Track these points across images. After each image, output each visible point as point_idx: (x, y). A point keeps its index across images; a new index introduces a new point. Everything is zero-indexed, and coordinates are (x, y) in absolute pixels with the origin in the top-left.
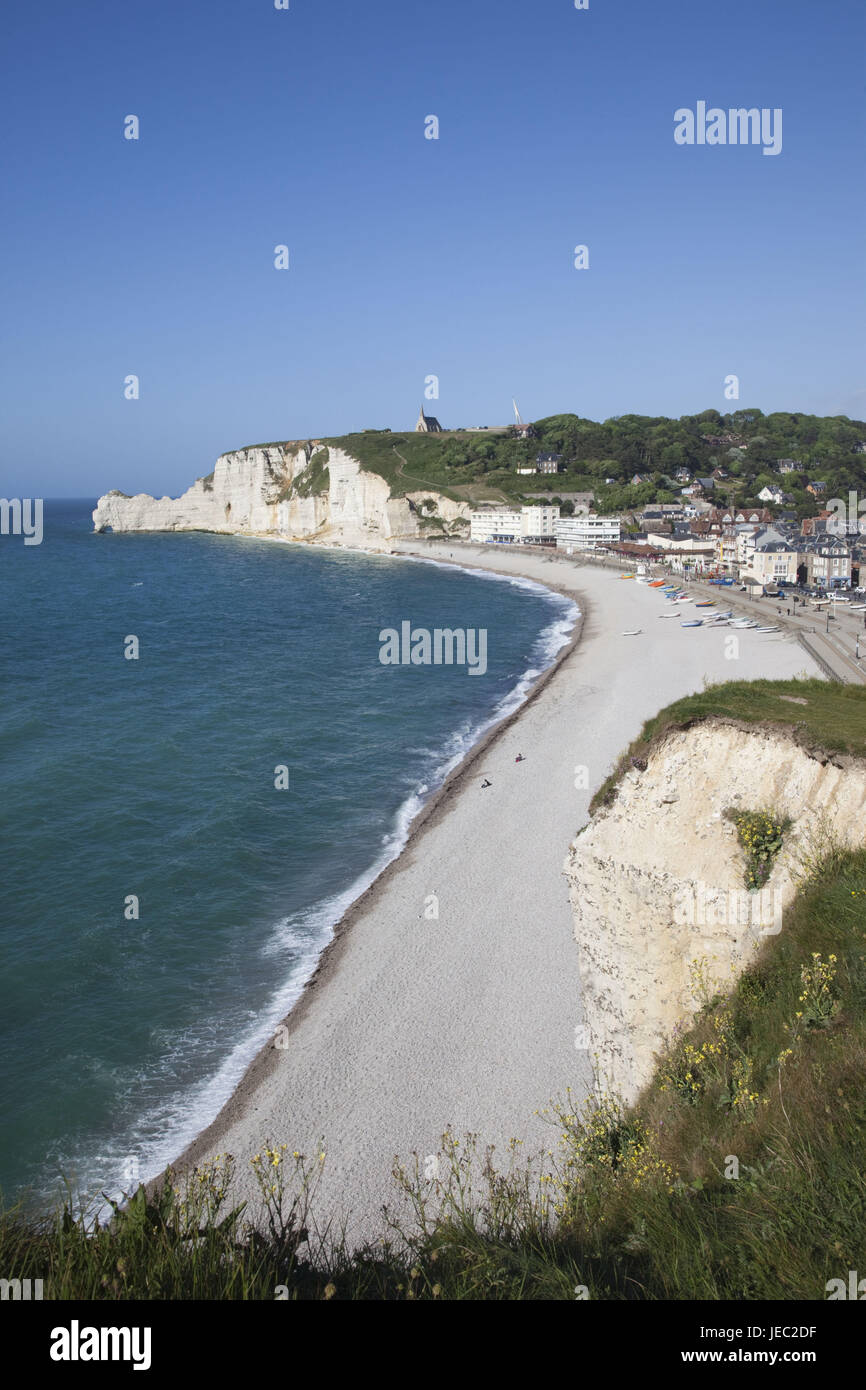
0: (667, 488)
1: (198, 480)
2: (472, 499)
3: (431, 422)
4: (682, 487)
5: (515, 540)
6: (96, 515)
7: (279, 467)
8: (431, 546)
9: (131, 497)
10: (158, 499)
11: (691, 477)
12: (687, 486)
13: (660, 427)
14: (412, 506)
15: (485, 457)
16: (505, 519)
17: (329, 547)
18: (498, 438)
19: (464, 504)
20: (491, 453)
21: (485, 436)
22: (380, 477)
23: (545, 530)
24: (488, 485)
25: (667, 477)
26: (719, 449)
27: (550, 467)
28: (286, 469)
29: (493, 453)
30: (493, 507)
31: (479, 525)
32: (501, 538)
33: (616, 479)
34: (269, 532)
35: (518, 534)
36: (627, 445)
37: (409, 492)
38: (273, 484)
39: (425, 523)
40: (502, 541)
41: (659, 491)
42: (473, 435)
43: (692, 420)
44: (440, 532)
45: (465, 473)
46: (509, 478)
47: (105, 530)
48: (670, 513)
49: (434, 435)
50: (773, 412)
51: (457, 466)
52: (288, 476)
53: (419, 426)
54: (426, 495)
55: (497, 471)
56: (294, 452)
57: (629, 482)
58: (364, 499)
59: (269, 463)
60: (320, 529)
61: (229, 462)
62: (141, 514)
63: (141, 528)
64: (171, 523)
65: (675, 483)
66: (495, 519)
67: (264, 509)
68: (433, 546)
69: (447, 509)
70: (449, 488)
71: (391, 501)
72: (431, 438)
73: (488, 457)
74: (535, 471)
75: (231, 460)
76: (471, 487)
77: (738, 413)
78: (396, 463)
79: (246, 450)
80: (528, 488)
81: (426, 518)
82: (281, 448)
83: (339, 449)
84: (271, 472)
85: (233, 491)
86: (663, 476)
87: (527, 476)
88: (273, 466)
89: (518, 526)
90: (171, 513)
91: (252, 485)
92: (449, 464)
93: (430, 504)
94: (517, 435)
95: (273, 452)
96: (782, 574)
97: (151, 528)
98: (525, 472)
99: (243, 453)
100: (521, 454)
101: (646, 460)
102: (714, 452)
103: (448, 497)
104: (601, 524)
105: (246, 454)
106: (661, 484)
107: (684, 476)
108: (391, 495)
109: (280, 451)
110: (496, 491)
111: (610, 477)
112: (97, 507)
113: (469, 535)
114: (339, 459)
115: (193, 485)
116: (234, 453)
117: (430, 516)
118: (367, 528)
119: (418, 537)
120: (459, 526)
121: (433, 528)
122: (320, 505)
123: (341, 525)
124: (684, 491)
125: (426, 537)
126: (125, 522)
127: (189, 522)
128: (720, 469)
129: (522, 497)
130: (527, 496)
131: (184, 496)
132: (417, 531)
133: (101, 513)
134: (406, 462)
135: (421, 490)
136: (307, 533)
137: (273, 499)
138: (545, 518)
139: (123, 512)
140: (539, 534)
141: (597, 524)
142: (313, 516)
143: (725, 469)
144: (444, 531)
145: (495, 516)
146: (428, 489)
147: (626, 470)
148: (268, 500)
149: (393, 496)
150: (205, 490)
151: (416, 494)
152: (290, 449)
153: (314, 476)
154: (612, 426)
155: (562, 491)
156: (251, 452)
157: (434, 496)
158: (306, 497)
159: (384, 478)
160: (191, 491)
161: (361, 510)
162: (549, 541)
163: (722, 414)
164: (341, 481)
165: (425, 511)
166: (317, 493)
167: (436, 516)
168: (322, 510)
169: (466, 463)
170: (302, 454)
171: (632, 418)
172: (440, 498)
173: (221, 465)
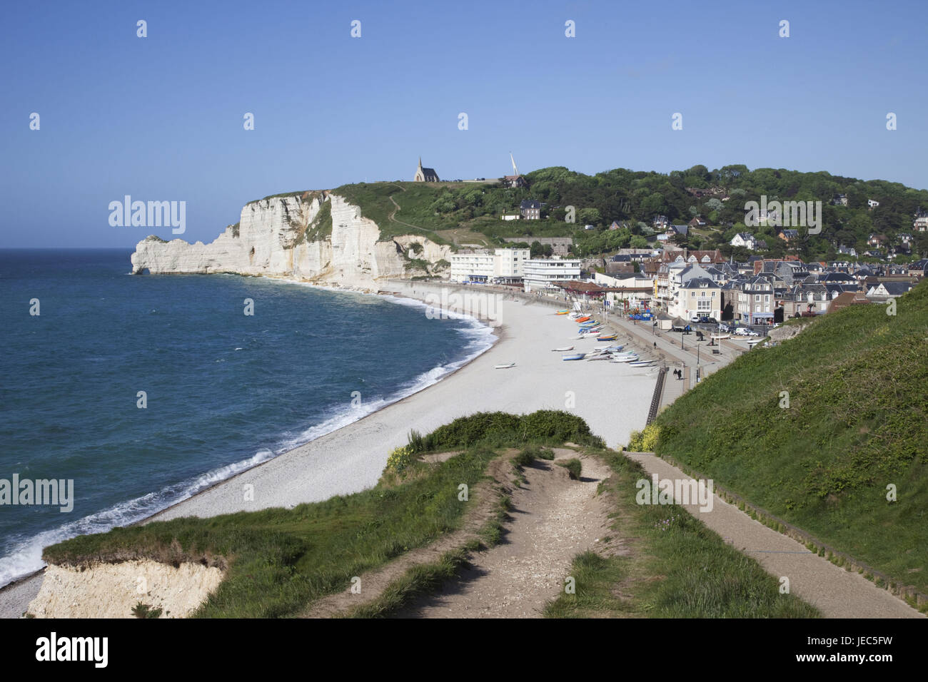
0: (643, 234)
1: (229, 227)
2: (455, 242)
3: (429, 173)
4: (658, 234)
5: (489, 281)
6: (134, 258)
7: (295, 214)
8: (412, 286)
9: (167, 242)
10: (192, 244)
11: (668, 225)
12: (663, 232)
13: (644, 180)
14: (399, 249)
15: (473, 204)
16: (480, 261)
17: (330, 288)
18: (488, 188)
19: (447, 247)
20: (479, 201)
21: (478, 186)
22: (373, 222)
23: (515, 271)
24: (472, 230)
25: (644, 224)
26: (700, 200)
27: (533, 214)
28: (303, 216)
29: (481, 201)
30: (473, 250)
31: (458, 266)
32: (477, 279)
33: (595, 225)
34: (285, 274)
35: (492, 275)
36: (609, 195)
37: (397, 235)
38: (290, 230)
39: (410, 264)
40: (478, 281)
41: (634, 237)
42: (467, 184)
43: (681, 174)
44: (424, 273)
45: (452, 219)
46: (493, 223)
47: (142, 272)
48: (638, 256)
49: (431, 184)
50: (757, 168)
51: (446, 212)
52: (304, 223)
53: (417, 176)
54: (413, 239)
55: (483, 218)
56: (309, 200)
57: (608, 228)
58: (359, 242)
59: (287, 210)
60: (324, 271)
61: (253, 210)
62: (176, 257)
63: (176, 271)
64: (204, 266)
65: (651, 230)
66: (472, 261)
67: (282, 252)
68: (414, 286)
69: (432, 252)
70: (436, 232)
71: (379, 243)
72: (426, 187)
73: (476, 204)
74: (518, 217)
75: (255, 208)
76: (456, 231)
77: (725, 169)
78: (391, 209)
79: (267, 199)
80: (510, 233)
81: (412, 260)
82: (298, 197)
83: (340, 197)
84: (289, 219)
85: (257, 237)
86: (640, 223)
87: (511, 222)
88: (291, 214)
89: (491, 267)
90: (204, 257)
91: (272, 231)
92: (439, 211)
93: (417, 247)
94: (507, 186)
95: (291, 200)
96: (706, 310)
97: (185, 270)
98: (509, 218)
99: (265, 202)
100: (507, 201)
101: (626, 210)
102: (695, 203)
103: (433, 240)
104: (562, 264)
105: (268, 202)
106: (636, 230)
107: (661, 223)
108: (380, 238)
109: (297, 200)
110: (480, 235)
111: (590, 224)
112: (135, 251)
113: (450, 276)
114: (339, 206)
115: (224, 232)
116: (257, 201)
117: (416, 258)
118: (360, 269)
119: (403, 277)
120: (441, 268)
121: (417, 269)
122: (324, 248)
123: (342, 267)
124: (659, 237)
125: (411, 277)
126: (161, 265)
127: (220, 265)
128: (698, 218)
129: (502, 241)
130: (509, 240)
131: (215, 241)
132: (403, 273)
133: (138, 256)
134: (399, 209)
135: (408, 234)
136: (313, 275)
137: (290, 244)
138: (516, 259)
139: (160, 256)
140: (510, 274)
141: (559, 264)
142: (318, 259)
143: (703, 218)
144: (428, 272)
145: (472, 257)
146: (416, 233)
147: (605, 218)
148: (285, 244)
149: (381, 239)
150: (234, 236)
151: (404, 237)
152: (305, 197)
153: (322, 222)
154: (599, 178)
155: (542, 236)
156: (272, 201)
157: (420, 239)
158: (313, 241)
159: (376, 223)
160: (222, 236)
161: (357, 252)
162: (517, 281)
163: (710, 170)
164: (341, 226)
165: (411, 254)
166: (322, 238)
167: (422, 259)
168: (326, 254)
169: (455, 209)
170: (316, 203)
171: (620, 171)
172: (426, 241)
173: (246, 211)
